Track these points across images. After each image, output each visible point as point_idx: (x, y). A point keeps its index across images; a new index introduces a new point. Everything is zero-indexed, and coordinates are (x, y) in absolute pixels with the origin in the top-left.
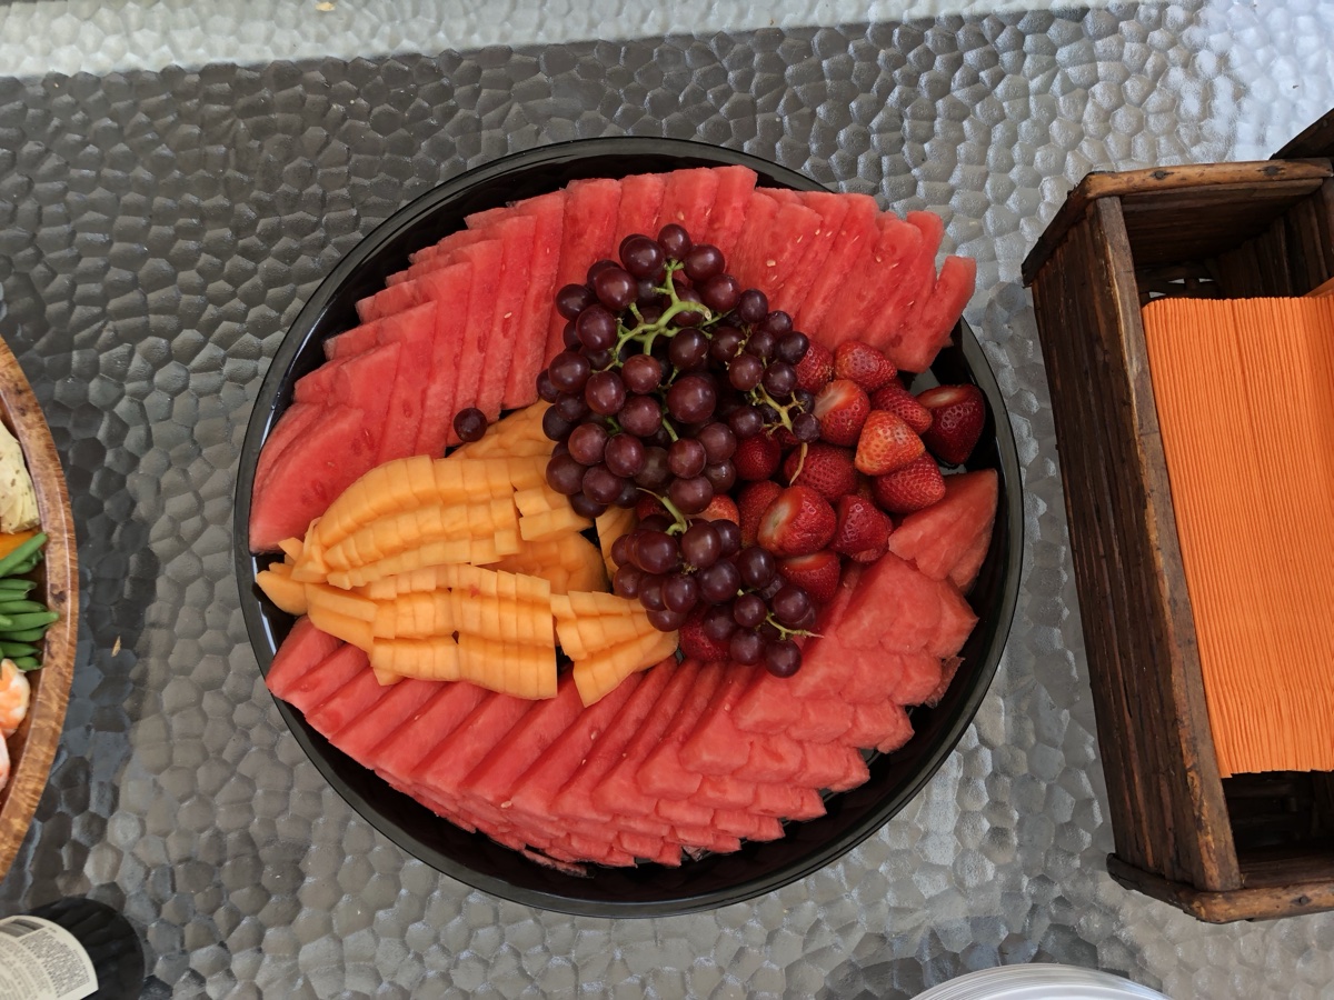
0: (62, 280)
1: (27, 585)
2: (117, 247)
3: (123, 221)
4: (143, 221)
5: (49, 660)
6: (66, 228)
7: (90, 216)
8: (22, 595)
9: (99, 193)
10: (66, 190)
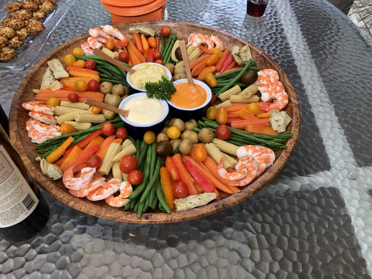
0: (270, 219)
1: (154, 207)
2: (285, 239)
3: (296, 241)
4: (298, 249)
5: (125, 214)
6: (290, 221)
7: (296, 230)
8: (150, 205)
9: (306, 234)
10: (305, 221)
